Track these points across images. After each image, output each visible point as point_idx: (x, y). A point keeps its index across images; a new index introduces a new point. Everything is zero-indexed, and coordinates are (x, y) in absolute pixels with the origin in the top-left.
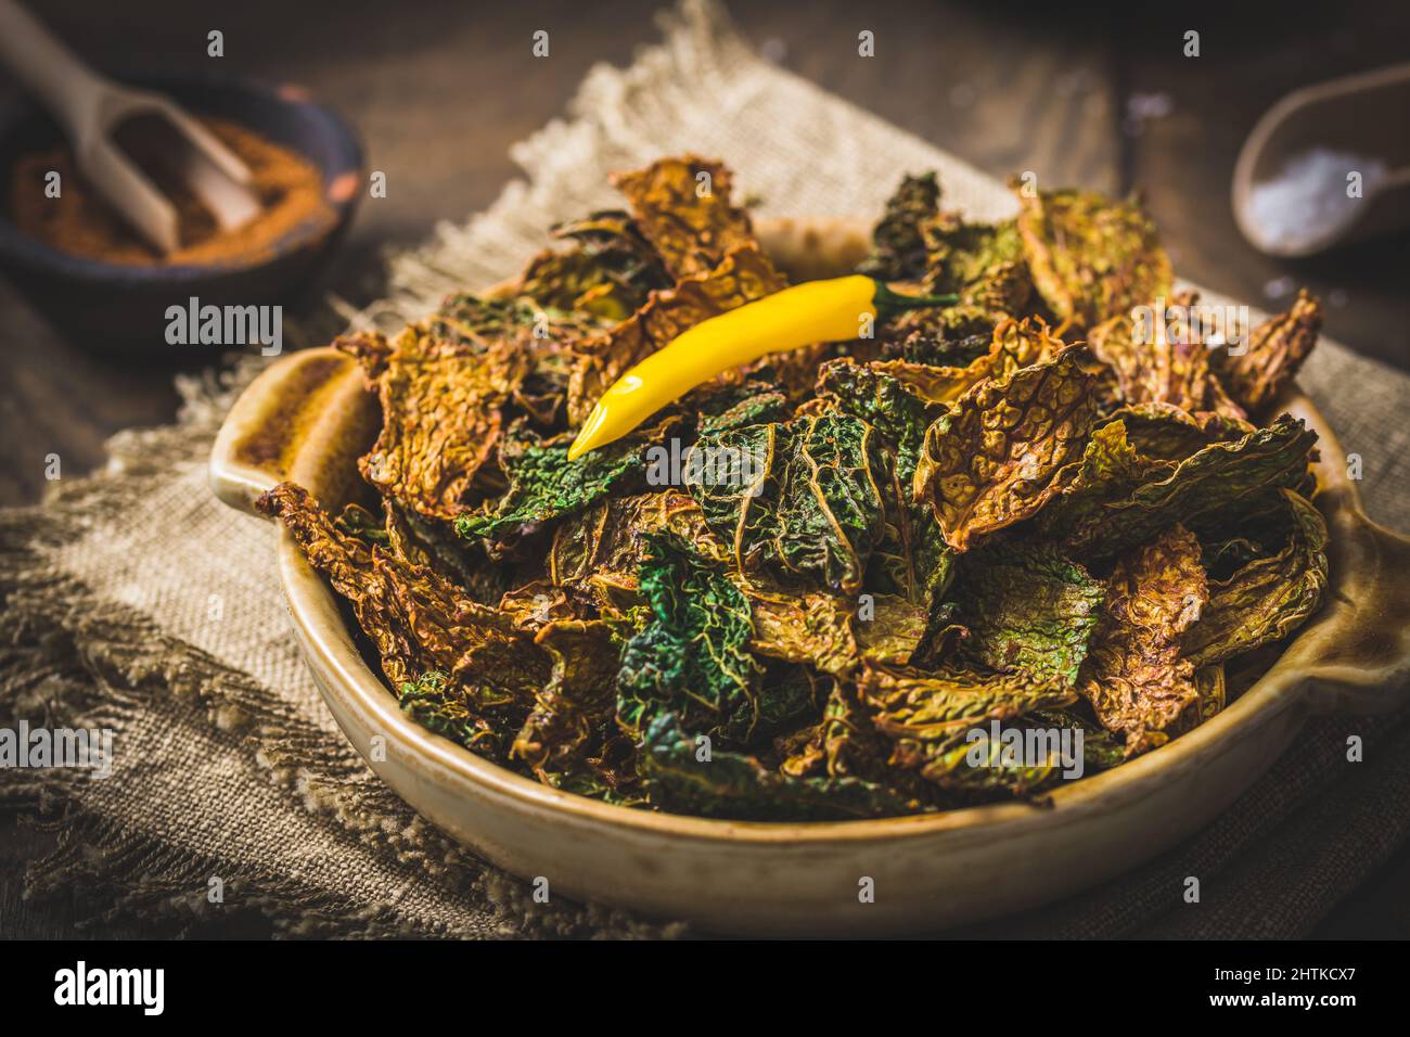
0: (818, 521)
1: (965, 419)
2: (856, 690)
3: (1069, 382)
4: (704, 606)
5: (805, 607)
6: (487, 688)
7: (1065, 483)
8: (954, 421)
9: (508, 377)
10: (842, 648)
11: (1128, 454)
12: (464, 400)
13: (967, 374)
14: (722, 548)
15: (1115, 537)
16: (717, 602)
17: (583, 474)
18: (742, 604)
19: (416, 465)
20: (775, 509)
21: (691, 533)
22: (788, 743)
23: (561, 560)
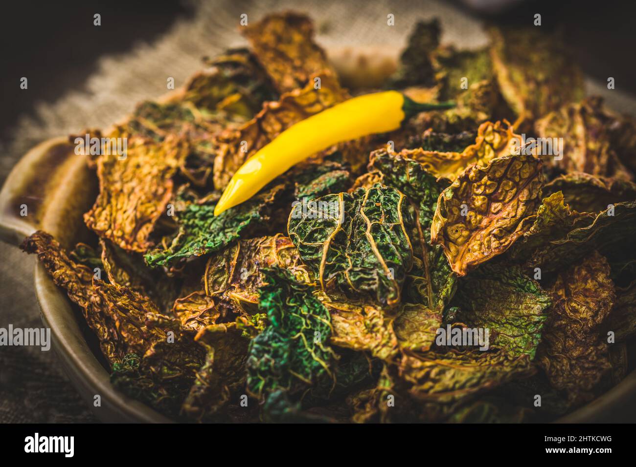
0: (371, 259)
1: (462, 188)
2: (398, 371)
3: (527, 164)
4: (301, 315)
5: (364, 313)
6: (165, 368)
7: (525, 229)
8: (455, 190)
9: (177, 157)
10: (388, 342)
11: (565, 210)
12: (150, 173)
13: (462, 157)
14: (311, 274)
15: (556, 260)
16: (309, 312)
17: (224, 224)
18: (324, 313)
19: (120, 217)
20: (344, 249)
21: (292, 262)
22: (355, 401)
23: (210, 281)
